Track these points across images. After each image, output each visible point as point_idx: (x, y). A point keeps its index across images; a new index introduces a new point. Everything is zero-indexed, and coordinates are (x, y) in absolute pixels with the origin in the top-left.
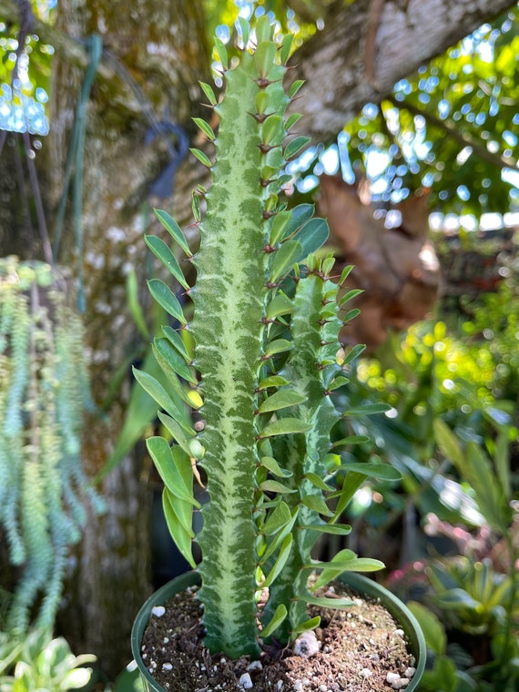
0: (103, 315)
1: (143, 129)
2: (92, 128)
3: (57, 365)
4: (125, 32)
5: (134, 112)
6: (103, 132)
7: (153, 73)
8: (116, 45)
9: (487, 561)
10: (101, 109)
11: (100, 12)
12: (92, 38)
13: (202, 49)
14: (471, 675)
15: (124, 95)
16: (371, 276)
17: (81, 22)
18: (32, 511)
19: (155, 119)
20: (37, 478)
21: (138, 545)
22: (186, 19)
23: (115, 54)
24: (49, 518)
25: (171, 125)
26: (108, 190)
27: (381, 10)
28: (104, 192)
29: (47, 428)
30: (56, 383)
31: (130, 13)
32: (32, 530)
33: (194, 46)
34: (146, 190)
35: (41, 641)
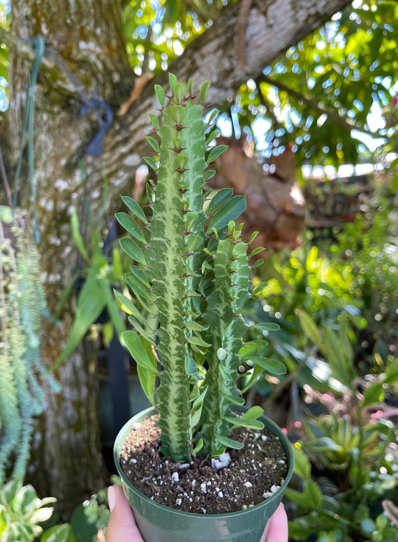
0: (54, 246)
1: (78, 104)
2: (40, 105)
3: (20, 282)
4: (62, 34)
5: (70, 92)
6: (48, 107)
7: (83, 63)
8: (55, 43)
9: (347, 417)
10: (46, 90)
11: (43, 19)
12: (37, 38)
13: (120, 44)
14: (336, 499)
15: (63, 80)
16: (255, 210)
17: (28, 26)
18: (4, 391)
19: (87, 98)
20: (7, 367)
21: (89, 422)
22: (107, 24)
23: (55, 49)
24: (18, 396)
25: (100, 102)
26: (54, 152)
27: (248, 14)
28: (51, 153)
29: (14, 329)
30: (19, 295)
31: (65, 19)
32: (6, 406)
33: (114, 43)
34: (83, 151)
35: (14, 489)
